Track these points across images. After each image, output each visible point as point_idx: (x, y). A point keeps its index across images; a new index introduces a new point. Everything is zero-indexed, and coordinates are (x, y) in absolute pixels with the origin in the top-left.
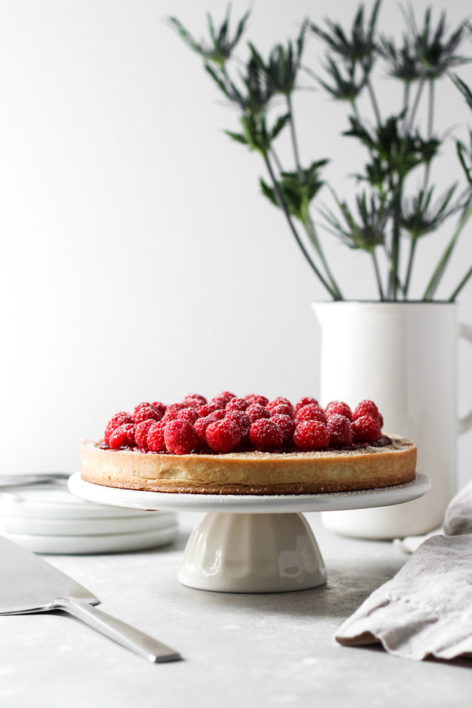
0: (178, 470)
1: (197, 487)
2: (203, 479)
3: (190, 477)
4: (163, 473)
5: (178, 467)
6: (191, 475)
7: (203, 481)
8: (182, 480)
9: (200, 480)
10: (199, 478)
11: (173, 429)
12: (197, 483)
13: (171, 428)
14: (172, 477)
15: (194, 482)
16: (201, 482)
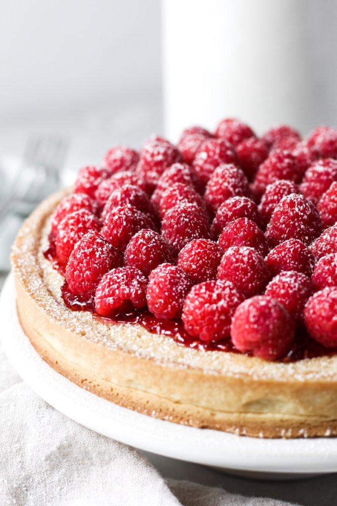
0: (278, 401)
1: (315, 427)
2: (327, 414)
3: (302, 411)
4: (248, 405)
5: (280, 397)
6: (306, 408)
7: (326, 417)
8: (286, 417)
9: (321, 416)
10: (320, 412)
11: (255, 323)
12: (315, 421)
13: (252, 320)
14: (265, 410)
15: (311, 420)
16: (323, 419)
